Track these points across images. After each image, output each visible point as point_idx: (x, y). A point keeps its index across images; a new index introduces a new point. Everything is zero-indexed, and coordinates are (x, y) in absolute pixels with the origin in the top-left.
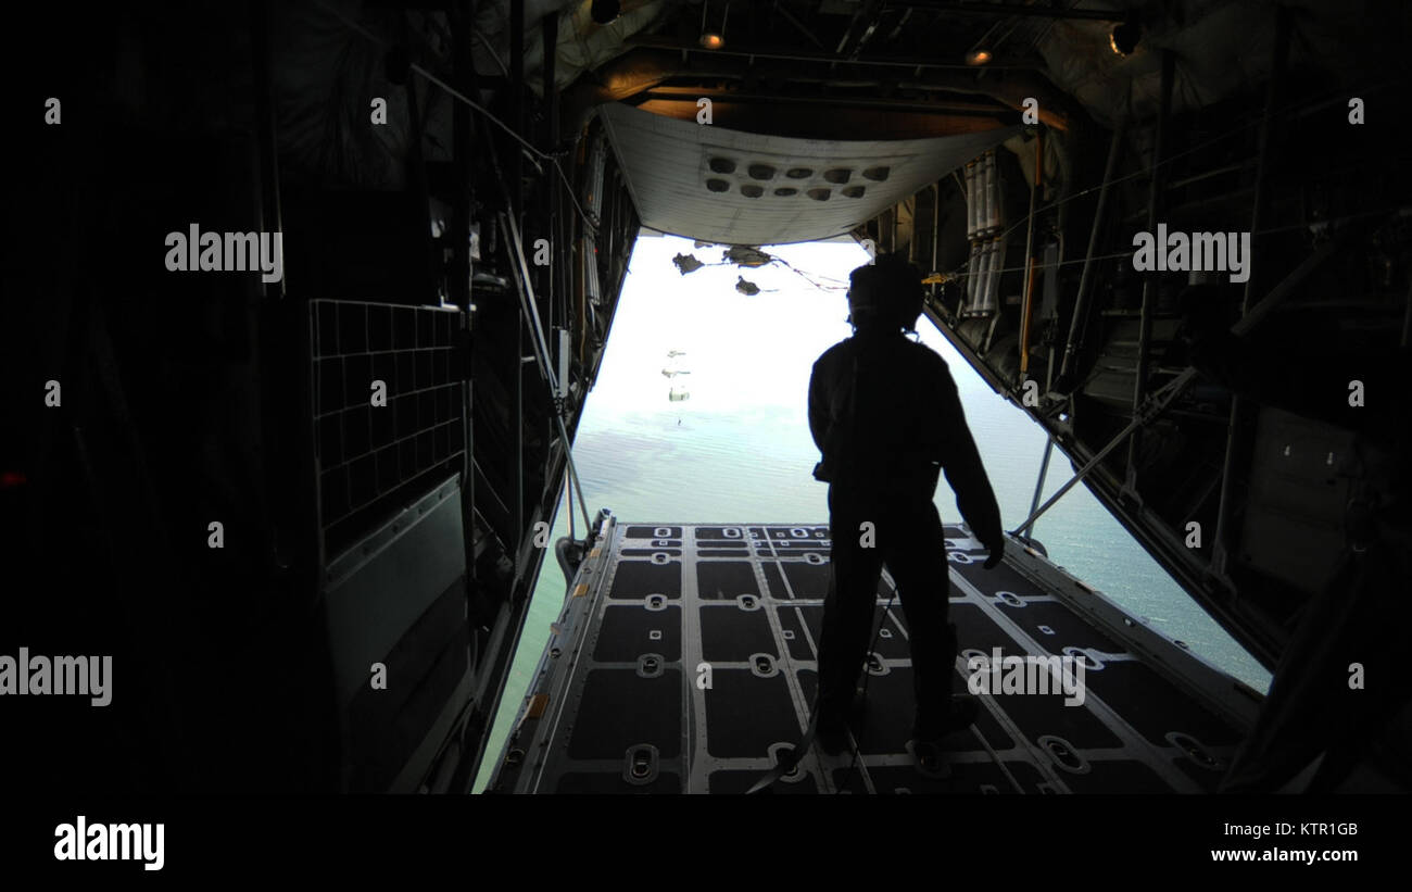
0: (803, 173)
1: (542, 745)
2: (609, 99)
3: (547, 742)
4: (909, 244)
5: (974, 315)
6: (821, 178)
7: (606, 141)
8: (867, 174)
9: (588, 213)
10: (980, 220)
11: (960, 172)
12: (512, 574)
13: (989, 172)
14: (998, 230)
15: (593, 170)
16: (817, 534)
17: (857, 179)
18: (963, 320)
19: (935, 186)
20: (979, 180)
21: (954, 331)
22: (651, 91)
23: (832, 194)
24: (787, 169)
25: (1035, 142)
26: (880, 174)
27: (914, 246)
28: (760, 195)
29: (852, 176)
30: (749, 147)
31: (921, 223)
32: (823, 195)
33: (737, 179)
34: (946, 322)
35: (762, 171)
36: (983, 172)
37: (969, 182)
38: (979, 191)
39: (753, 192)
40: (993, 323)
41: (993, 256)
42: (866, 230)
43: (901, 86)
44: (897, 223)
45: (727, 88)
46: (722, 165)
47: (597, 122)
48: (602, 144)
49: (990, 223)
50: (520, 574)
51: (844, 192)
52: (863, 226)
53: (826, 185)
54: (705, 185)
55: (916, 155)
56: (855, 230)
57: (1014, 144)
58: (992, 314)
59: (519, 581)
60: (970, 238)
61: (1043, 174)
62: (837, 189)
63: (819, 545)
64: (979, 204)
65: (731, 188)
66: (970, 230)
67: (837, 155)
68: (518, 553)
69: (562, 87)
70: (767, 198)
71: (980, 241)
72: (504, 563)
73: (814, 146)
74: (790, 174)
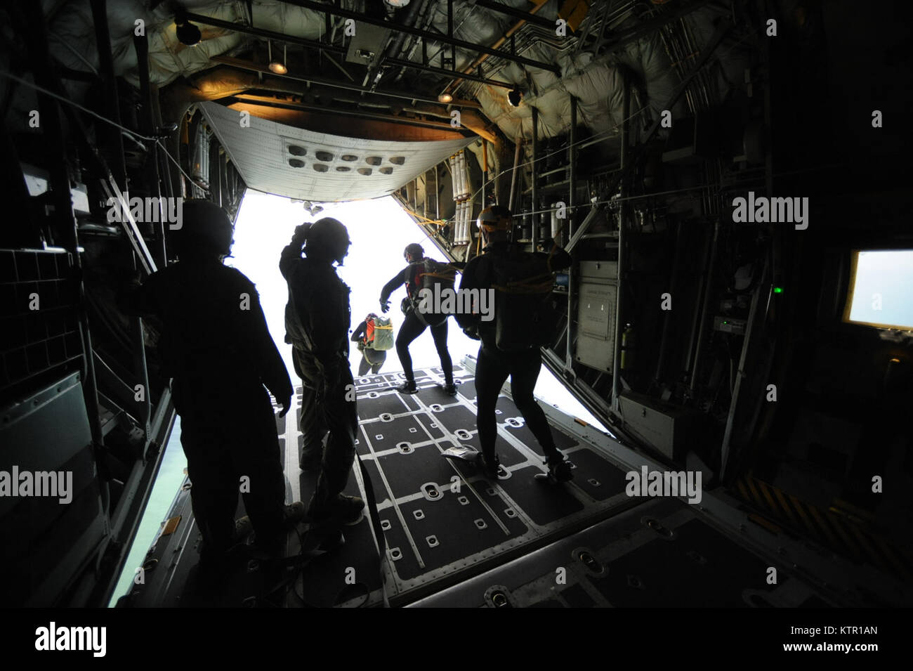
0: (352, 158)
1: (175, 551)
2: (204, 99)
3: (180, 549)
4: (423, 204)
5: (459, 243)
6: (364, 161)
7: (208, 128)
8: (391, 160)
9: (196, 179)
10: (460, 188)
11: (447, 160)
12: (144, 439)
13: (461, 161)
14: (469, 195)
15: (199, 148)
16: (376, 380)
17: (386, 163)
18: (454, 246)
19: (436, 168)
20: (457, 165)
21: (450, 253)
22: (238, 96)
23: (373, 171)
24: (341, 155)
25: (482, 146)
26: (400, 161)
27: (427, 203)
28: (327, 171)
29: (383, 162)
30: (314, 140)
31: (430, 190)
32: (367, 172)
33: (310, 159)
34: (445, 248)
35: (324, 156)
36: (459, 162)
37: (452, 167)
38: (457, 173)
39: (321, 169)
40: (469, 248)
41: (467, 210)
42: (400, 193)
43: (404, 110)
44: (417, 190)
45: (294, 100)
46: (295, 150)
47: (199, 114)
48: (205, 130)
49: (464, 191)
50: (152, 437)
51: (380, 171)
52: (398, 191)
53: (369, 166)
54: (288, 163)
55: (418, 151)
56: (394, 193)
57: (473, 147)
58: (468, 242)
59: (151, 443)
60: (455, 199)
61: (487, 165)
62: (376, 169)
63: (377, 386)
64: (458, 180)
65: (306, 165)
66: (455, 195)
67: (370, 148)
68: (148, 423)
69: (160, 86)
70: (332, 172)
71: (460, 201)
72: (136, 433)
73: (355, 142)
74: (343, 158)
